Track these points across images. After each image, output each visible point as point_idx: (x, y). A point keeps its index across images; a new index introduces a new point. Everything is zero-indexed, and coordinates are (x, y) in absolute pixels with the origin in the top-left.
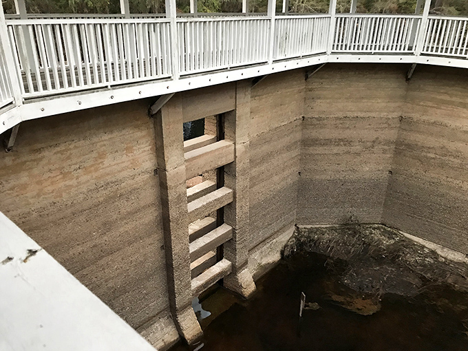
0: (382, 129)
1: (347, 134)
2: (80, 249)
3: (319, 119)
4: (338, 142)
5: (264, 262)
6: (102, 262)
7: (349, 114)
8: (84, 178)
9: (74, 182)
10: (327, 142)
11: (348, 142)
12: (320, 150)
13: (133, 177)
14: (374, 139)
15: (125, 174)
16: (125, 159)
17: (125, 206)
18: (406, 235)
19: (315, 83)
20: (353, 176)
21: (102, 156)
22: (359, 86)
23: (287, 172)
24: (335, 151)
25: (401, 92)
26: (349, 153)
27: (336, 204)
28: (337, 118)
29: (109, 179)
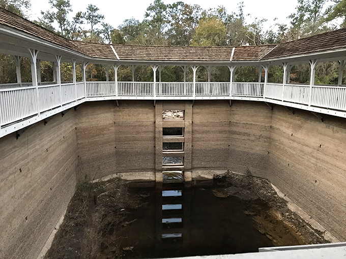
0: (263, 131)
1: (248, 131)
2: (130, 135)
3: (236, 123)
4: (245, 134)
5: (202, 176)
6: (135, 142)
7: (249, 123)
8: (134, 118)
9: (131, 118)
10: (240, 134)
11: (249, 135)
12: (237, 136)
13: (147, 122)
14: (260, 135)
15: (145, 120)
16: (146, 116)
17: (144, 129)
18: (272, 185)
19: (234, 108)
20: (252, 152)
21: (139, 114)
22: (252, 111)
23: (219, 142)
24: (243, 138)
25: (269, 115)
26: (249, 140)
27: (245, 163)
28: (243, 124)
29: (140, 120)
